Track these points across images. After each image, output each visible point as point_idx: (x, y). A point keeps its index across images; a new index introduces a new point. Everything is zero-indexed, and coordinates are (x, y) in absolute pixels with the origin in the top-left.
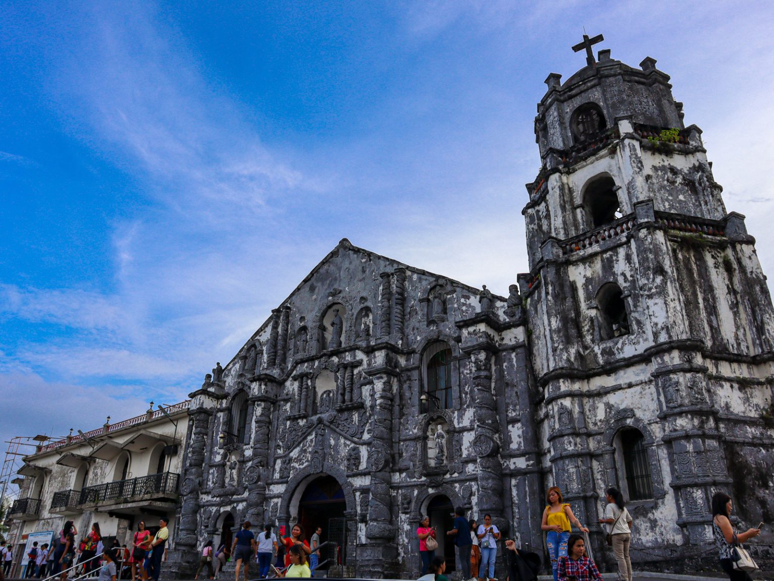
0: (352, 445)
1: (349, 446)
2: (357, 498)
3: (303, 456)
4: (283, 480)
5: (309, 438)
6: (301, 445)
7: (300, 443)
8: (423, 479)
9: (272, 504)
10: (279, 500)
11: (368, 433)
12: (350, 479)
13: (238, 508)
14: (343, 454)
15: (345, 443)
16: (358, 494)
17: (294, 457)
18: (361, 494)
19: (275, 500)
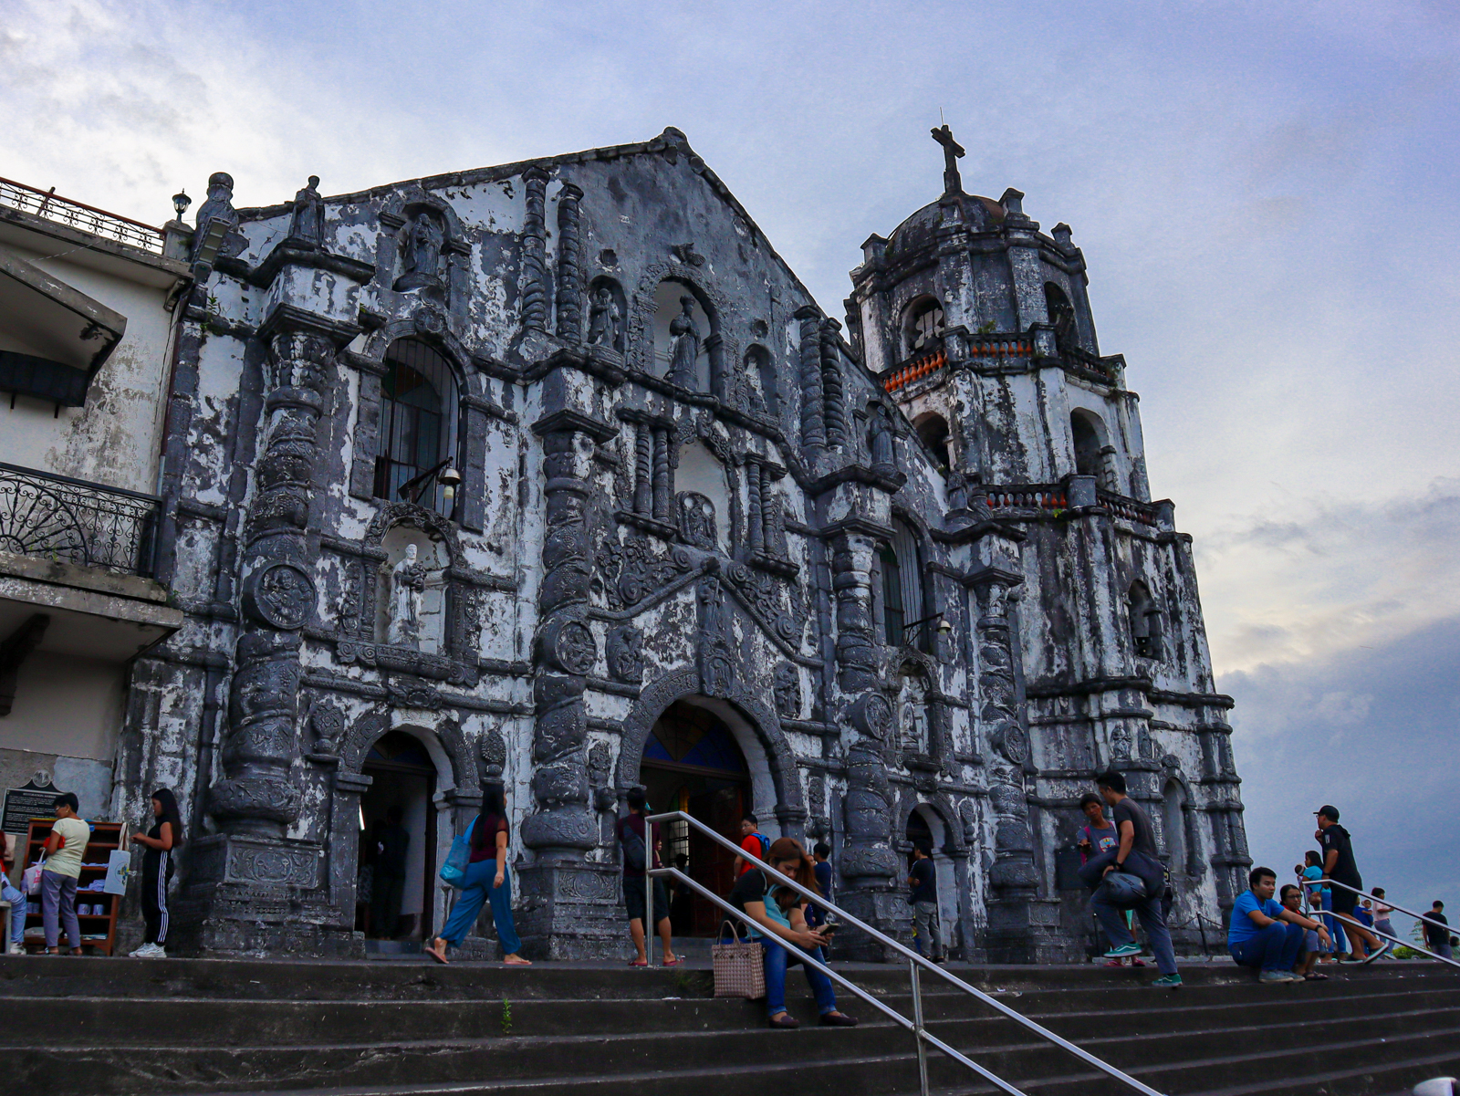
0: (781, 658)
1: (775, 656)
2: (803, 782)
3: (672, 640)
4: (620, 685)
5: (682, 598)
6: (662, 607)
7: (659, 601)
8: (906, 772)
9: (591, 746)
10: (615, 740)
11: (810, 644)
12: (787, 735)
13: (465, 729)
14: (763, 672)
15: (765, 647)
16: (804, 772)
17: (647, 632)
18: (811, 774)
19: (602, 737)
